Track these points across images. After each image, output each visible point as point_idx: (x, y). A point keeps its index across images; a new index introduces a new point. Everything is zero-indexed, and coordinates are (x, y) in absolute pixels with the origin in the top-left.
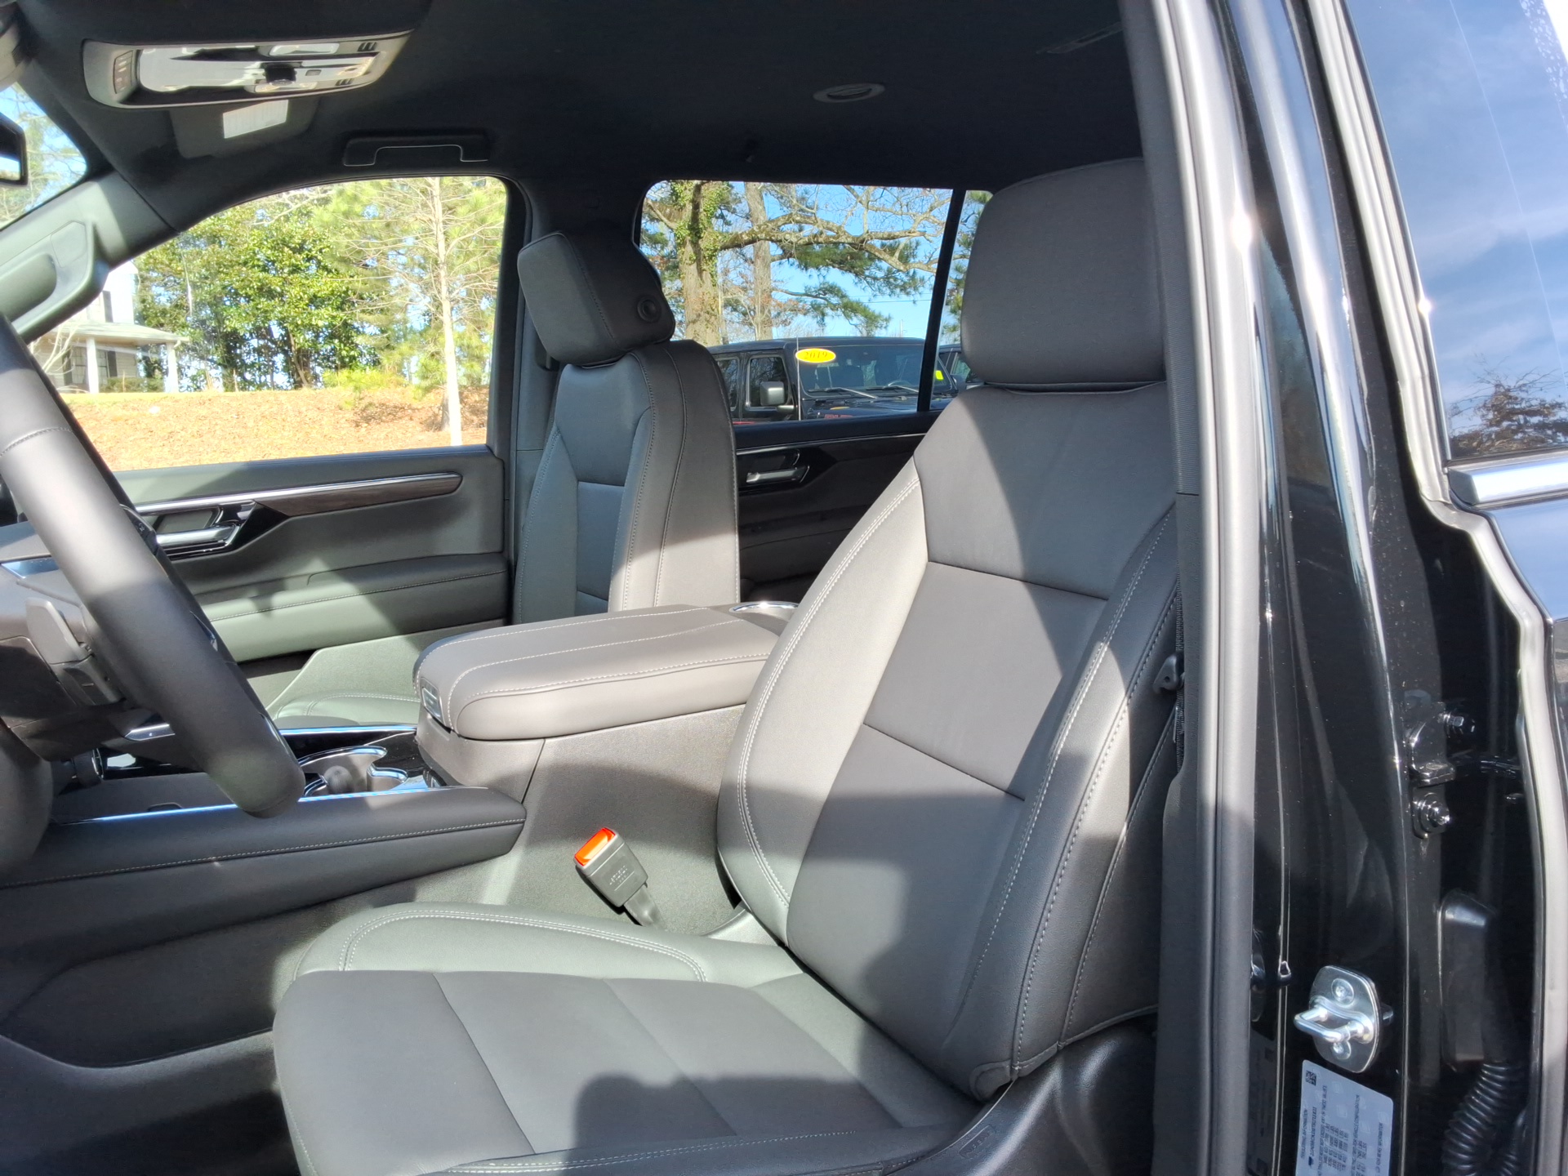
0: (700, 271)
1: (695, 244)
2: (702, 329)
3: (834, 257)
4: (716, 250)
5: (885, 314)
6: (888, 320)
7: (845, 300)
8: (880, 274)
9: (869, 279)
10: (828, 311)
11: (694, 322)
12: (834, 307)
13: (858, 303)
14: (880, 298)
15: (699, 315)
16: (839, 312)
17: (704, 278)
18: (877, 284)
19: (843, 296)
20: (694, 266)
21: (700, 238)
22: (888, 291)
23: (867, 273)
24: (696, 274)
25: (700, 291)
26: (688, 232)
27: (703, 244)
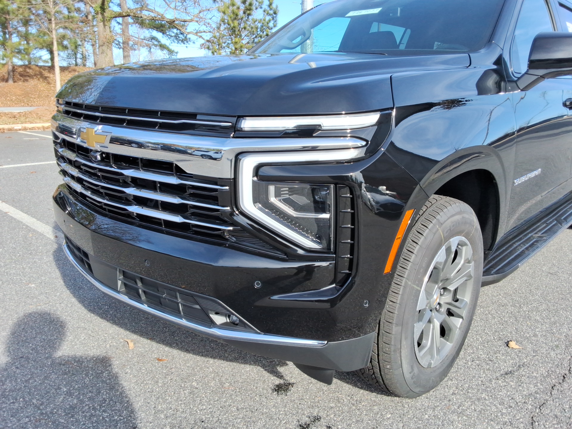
0: (105, 25)
1: (102, 14)
2: (106, 49)
3: (155, 26)
4: (111, 18)
5: (176, 51)
6: (177, 53)
7: (160, 43)
8: (173, 35)
9: (169, 37)
10: (153, 47)
11: (102, 46)
12: (156, 46)
13: (165, 45)
14: (173, 44)
15: (104, 43)
16: (158, 48)
17: (106, 28)
18: (172, 38)
19: (159, 42)
20: (102, 23)
21: (105, 12)
22: (177, 42)
23: (168, 33)
24: (103, 27)
25: (105, 33)
26: (100, 9)
27: (106, 14)
